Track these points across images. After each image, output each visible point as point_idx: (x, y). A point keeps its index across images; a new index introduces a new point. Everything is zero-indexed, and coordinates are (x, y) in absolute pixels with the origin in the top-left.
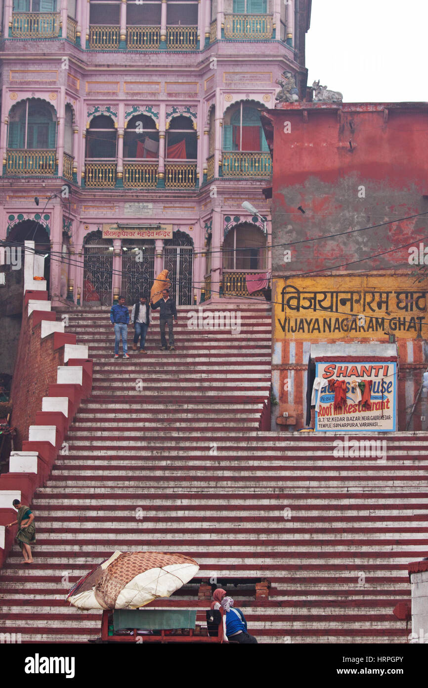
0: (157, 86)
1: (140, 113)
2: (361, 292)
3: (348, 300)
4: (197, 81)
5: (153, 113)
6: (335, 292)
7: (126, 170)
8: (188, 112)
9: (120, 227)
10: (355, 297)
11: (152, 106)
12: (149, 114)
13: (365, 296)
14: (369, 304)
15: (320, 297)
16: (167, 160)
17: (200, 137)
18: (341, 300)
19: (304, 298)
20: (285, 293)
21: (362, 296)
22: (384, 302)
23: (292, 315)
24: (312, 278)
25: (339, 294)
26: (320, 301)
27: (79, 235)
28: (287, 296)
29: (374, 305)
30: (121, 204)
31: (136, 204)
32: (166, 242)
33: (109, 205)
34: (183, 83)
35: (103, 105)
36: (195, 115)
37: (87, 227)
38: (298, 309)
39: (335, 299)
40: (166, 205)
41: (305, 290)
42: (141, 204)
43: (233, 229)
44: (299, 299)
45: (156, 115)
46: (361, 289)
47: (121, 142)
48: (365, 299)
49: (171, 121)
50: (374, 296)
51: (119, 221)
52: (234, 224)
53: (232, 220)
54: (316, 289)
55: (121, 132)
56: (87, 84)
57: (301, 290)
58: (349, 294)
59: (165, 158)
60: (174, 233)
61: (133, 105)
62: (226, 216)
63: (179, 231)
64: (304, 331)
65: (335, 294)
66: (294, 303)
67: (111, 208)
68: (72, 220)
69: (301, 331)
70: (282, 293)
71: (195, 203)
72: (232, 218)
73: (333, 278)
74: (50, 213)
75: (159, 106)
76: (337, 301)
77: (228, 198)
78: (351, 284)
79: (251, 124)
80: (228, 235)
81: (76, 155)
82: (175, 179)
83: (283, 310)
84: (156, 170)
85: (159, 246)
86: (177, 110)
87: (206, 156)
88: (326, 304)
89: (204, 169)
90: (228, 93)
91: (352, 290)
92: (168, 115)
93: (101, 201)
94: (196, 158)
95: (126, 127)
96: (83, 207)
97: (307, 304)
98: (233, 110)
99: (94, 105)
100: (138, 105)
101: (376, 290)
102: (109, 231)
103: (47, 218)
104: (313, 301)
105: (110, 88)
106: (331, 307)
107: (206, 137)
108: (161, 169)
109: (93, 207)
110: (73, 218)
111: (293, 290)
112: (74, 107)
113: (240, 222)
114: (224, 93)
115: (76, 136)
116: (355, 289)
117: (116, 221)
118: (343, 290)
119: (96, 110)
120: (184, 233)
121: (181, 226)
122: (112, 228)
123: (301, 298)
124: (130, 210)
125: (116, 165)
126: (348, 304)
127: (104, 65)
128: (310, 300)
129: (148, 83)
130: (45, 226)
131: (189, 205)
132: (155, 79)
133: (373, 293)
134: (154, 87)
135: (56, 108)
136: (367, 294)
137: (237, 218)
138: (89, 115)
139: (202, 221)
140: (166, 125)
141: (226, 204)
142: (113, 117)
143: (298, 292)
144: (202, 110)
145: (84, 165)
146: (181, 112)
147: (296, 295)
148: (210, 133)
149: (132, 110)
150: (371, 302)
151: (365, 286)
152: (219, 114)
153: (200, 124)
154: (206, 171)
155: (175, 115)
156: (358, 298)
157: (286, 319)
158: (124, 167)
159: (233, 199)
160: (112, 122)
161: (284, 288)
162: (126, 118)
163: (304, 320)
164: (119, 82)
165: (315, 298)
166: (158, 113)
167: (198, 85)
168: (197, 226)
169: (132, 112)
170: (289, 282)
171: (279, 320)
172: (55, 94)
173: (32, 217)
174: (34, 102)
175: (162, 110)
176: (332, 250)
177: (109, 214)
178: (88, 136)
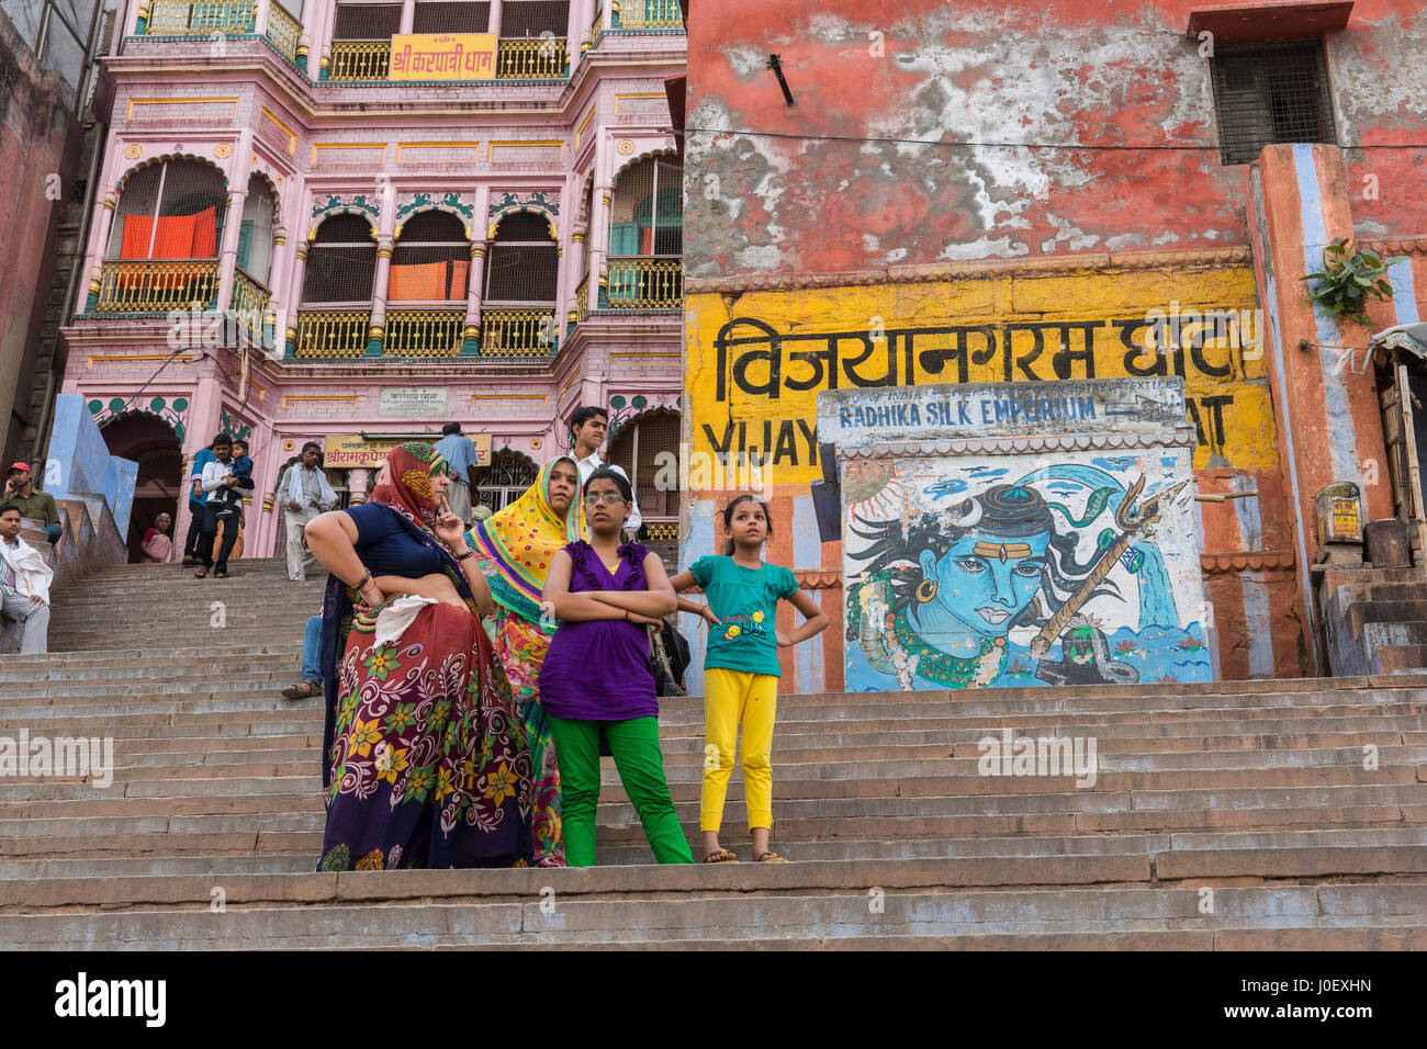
0: (471, 152)
1: (430, 207)
2: (992, 327)
3: (949, 354)
4: (560, 138)
5: (459, 206)
6: (900, 332)
7: (391, 323)
8: (540, 202)
9: (366, 441)
10: (976, 343)
11: (459, 191)
12: (450, 209)
13: (1008, 337)
14: (1024, 364)
15: (849, 349)
16: (487, 302)
17: (564, 252)
18: (924, 356)
19: (794, 356)
20: (727, 343)
21: (1000, 341)
22: (1079, 356)
23: (751, 408)
24: (822, 291)
25: (916, 338)
26: (849, 364)
27: (269, 460)
28: (735, 353)
29: (1044, 367)
30: (376, 391)
31: (409, 391)
33: (345, 393)
34: (529, 144)
35: (347, 192)
36: (555, 210)
37: (289, 445)
38: (772, 389)
39: (901, 355)
40: (478, 393)
41: (796, 331)
42: (420, 391)
43: (630, 425)
44: (775, 359)
45: (468, 210)
46: (997, 319)
47: (384, 266)
48: (1008, 350)
49: (500, 223)
50: (1039, 338)
51: (367, 430)
52: (634, 412)
53: (629, 403)
54: (835, 325)
55: (385, 244)
56: (315, 148)
57: (783, 330)
58: (953, 337)
59: (483, 298)
60: (494, 455)
61: (416, 191)
62: (613, 396)
63: (506, 450)
64: (794, 461)
65: (901, 340)
66: (758, 373)
67: (348, 399)
68: (253, 425)
69: (786, 459)
70: (716, 344)
71: (548, 387)
72: (629, 399)
73: (893, 289)
74: (189, 394)
75: (473, 191)
76: (909, 359)
77: (619, 355)
78: (957, 305)
80: (619, 439)
81: (275, 287)
82: (504, 341)
83: (721, 397)
84: (460, 323)
86: (515, 200)
87: (574, 284)
88: (873, 368)
89: (570, 313)
90: (624, 136)
91: (961, 322)
92: (493, 210)
93: (325, 383)
94: (554, 298)
95: (397, 235)
96: (284, 400)
97: (805, 372)
98: (635, 171)
99: (328, 192)
100: (428, 191)
101: (1046, 319)
102: (342, 450)
103: (181, 405)
104: (825, 363)
105: (364, 156)
106: (890, 380)
107: (577, 248)
108: (472, 319)
109: (307, 399)
110: (254, 418)
111: (756, 332)
112: (278, 188)
113: (649, 407)
114: (616, 136)
115: (280, 249)
116: (975, 320)
117: (358, 429)
118: (929, 324)
119: (333, 203)
120: (518, 454)
121: (513, 439)
122: (349, 445)
123: (785, 356)
124: (393, 406)
125: (370, 313)
126: (951, 369)
127: (353, 105)
128: (814, 360)
129: (453, 144)
130: (173, 425)
131: (534, 391)
132: (466, 136)
133: (1037, 330)
134: (463, 154)
135: (226, 174)
136: (1014, 333)
137: (639, 401)
138: (316, 212)
139: (560, 423)
140: (487, 229)
141: (614, 367)
142: (369, 216)
143: (774, 337)
144: (571, 192)
145: (295, 313)
146: (523, 202)
147: (767, 347)
149: (413, 201)
150: (1033, 357)
151: (1008, 307)
152: (603, 178)
153: (562, 226)
154: (573, 316)
155: (511, 210)
156: (983, 346)
157: (731, 425)
158: (387, 318)
159: (631, 356)
160: (368, 226)
161: (726, 329)
162: (398, 216)
163: (796, 427)
164: (386, 144)
165: (832, 355)
166: (472, 207)
167: (564, 146)
168: (551, 437)
169: (413, 206)
170: (744, 307)
171: (707, 428)
172: (228, 146)
173: (145, 405)
174: (179, 164)
175: (481, 199)
176: (886, 204)
177: (342, 412)
178: (312, 257)
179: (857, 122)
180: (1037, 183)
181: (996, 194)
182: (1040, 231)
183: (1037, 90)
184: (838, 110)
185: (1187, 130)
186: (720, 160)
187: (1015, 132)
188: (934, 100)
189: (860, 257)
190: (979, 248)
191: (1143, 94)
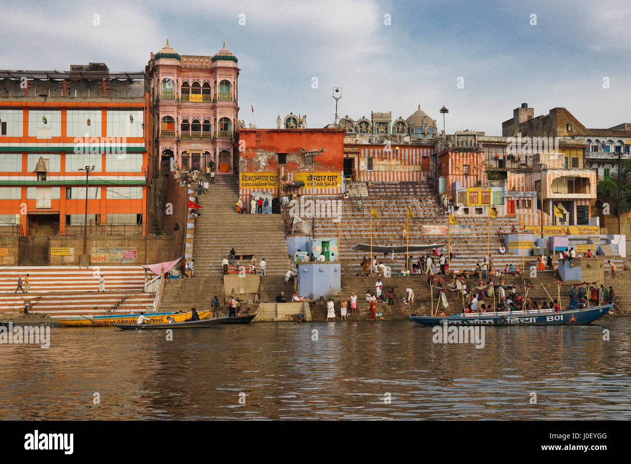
1: (196, 119)
5: (199, 119)
6: (255, 176)
9: (191, 150)
10: (260, 178)
11: (199, 117)
13: (262, 177)
15: (251, 178)
18: (257, 178)
23: (244, 182)
24: (249, 173)
27: (181, 152)
29: (264, 180)
32: (203, 154)
33: (188, 144)
34: (207, 111)
35: (186, 117)
36: (210, 120)
37: (182, 150)
38: (246, 180)
39: (255, 178)
40: (203, 144)
41: (247, 176)
42: (196, 144)
43: (222, 151)
47: (191, 127)
49: (204, 121)
54: (250, 175)
55: (191, 124)
56: (182, 111)
59: (202, 131)
60: (205, 152)
61: (194, 117)
62: (220, 148)
64: (247, 186)
70: (242, 177)
73: (254, 173)
78: (259, 174)
79: (225, 123)
80: (220, 153)
81: (179, 130)
82: (205, 137)
84: (200, 135)
85: (201, 155)
87: (213, 131)
89: (213, 135)
90: (220, 115)
91: (259, 176)
93: (186, 143)
94: (211, 132)
96: (181, 145)
98: (221, 120)
102: (188, 151)
103: (173, 148)
105: (188, 112)
106: (254, 180)
107: (213, 126)
108: (202, 134)
109: (184, 145)
112: (178, 118)
113: (224, 150)
115: (179, 125)
117: (190, 148)
118: (257, 176)
119: (184, 118)
120: (208, 152)
121: (207, 150)
124: (194, 145)
125: (190, 133)
127: (185, 105)
128: (249, 178)
131: (210, 144)
132: (199, 110)
134: (199, 112)
135: (174, 118)
138: (182, 119)
141: (220, 145)
144: (213, 119)
145: (181, 133)
146: (206, 119)
148: (215, 125)
151: (262, 175)
152: (218, 121)
153: (212, 122)
158: (192, 134)
160: (188, 121)
162: (191, 120)
163: (247, 183)
164: (190, 111)
167: (212, 112)
168: (212, 150)
169: (193, 119)
170: (244, 174)
171: (241, 183)
172: (174, 114)
173: (169, 148)
174: (168, 117)
175: (202, 118)
176: (254, 166)
177: (188, 146)
178: (182, 125)
179: (252, 159)
180: (265, 165)
181: (262, 166)
182: (265, 169)
183: (265, 157)
184: (251, 157)
185: (276, 161)
186: (242, 161)
187: (264, 160)
188: (258, 157)
189: (252, 170)
190: (261, 170)
191: (273, 158)
